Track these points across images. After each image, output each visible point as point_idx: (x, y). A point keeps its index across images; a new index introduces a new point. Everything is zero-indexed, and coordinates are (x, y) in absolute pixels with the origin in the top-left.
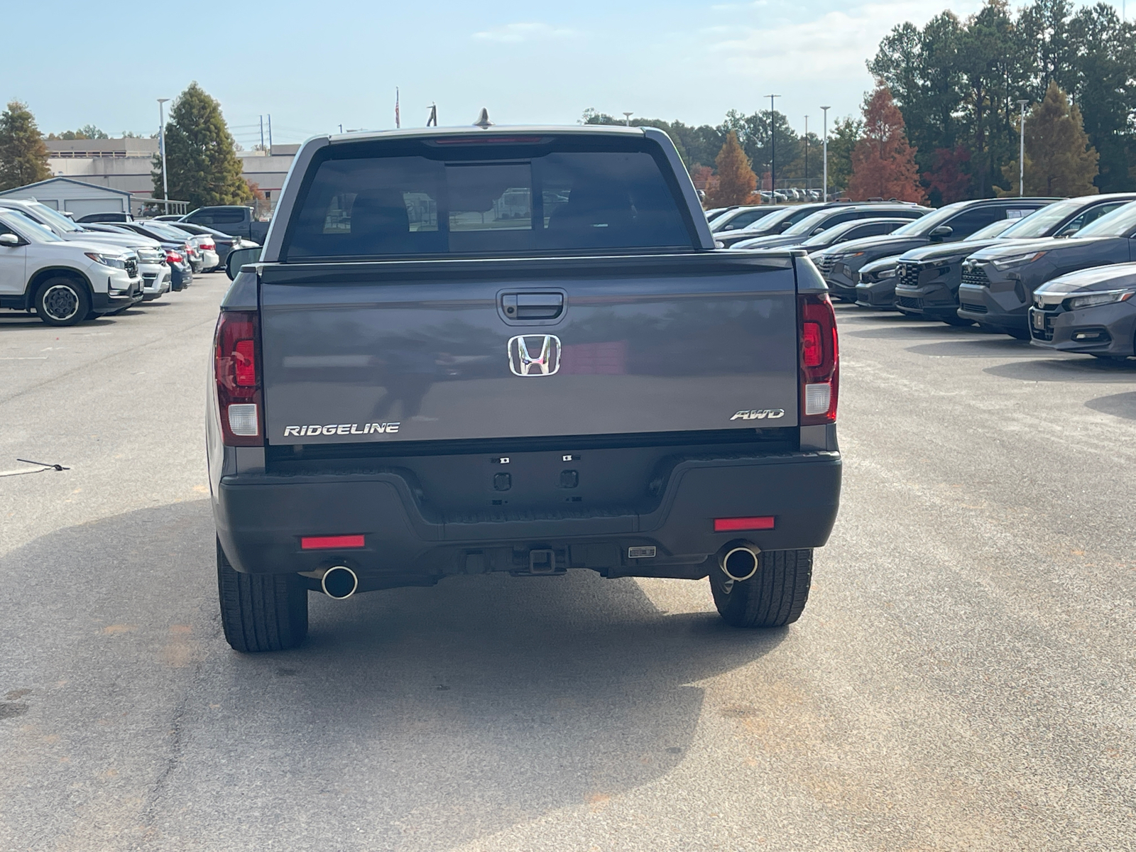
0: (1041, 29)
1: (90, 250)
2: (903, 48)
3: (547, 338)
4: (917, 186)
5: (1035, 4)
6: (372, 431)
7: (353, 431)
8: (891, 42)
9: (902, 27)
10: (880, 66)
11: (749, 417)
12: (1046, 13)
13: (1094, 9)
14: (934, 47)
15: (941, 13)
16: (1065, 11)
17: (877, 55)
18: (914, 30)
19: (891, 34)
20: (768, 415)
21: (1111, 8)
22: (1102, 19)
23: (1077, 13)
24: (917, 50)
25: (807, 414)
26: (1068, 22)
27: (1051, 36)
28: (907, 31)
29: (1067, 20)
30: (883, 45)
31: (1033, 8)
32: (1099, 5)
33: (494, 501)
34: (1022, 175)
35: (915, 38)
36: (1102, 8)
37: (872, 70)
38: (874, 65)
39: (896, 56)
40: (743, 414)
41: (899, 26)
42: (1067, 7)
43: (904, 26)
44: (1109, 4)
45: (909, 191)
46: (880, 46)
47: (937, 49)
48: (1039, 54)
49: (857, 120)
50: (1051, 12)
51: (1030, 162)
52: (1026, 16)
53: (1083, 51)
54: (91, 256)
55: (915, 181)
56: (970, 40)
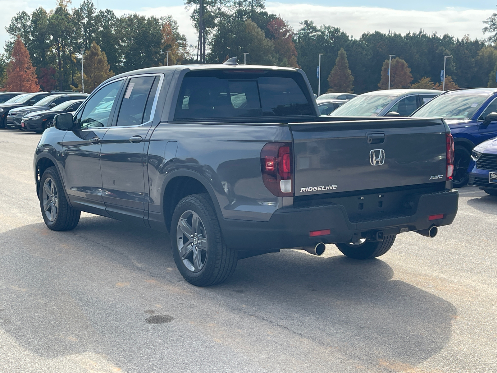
0: (83, 18)
2: (22, 22)
4: (37, 84)
5: (80, 7)
8: (17, 20)
9: (21, 13)
10: (12, 30)
11: (434, 178)
12: (85, 12)
13: (106, 11)
14: (38, 23)
15: (38, 8)
16: (93, 11)
17: (11, 25)
18: (26, 15)
19: (16, 16)
20: (439, 177)
21: (112, 12)
22: (109, 16)
23: (98, 12)
24: (28, 23)
26: (94, 16)
27: (87, 21)
28: (23, 14)
29: (93, 15)
30: (13, 20)
31: (79, 9)
32: (107, 10)
34: (83, 81)
35: (27, 18)
36: (108, 11)
37: (8, 31)
38: (9, 29)
39: (19, 25)
40: (432, 177)
41: (20, 12)
42: (94, 10)
43: (22, 13)
44: (111, 10)
45: (33, 86)
46: (12, 21)
47: (39, 24)
48: (82, 29)
49: (2, 53)
50: (87, 11)
51: (85, 76)
52: (76, 12)
53: (101, 29)
55: (36, 82)
56: (54, 21)
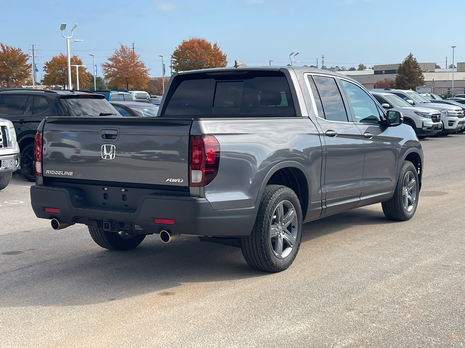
1: (417, 110)
3: (112, 146)
6: (66, 174)
7: (62, 174)
11: (172, 181)
20: (178, 181)
25: (192, 182)
33: (103, 203)
40: (169, 180)
54: (416, 113)
